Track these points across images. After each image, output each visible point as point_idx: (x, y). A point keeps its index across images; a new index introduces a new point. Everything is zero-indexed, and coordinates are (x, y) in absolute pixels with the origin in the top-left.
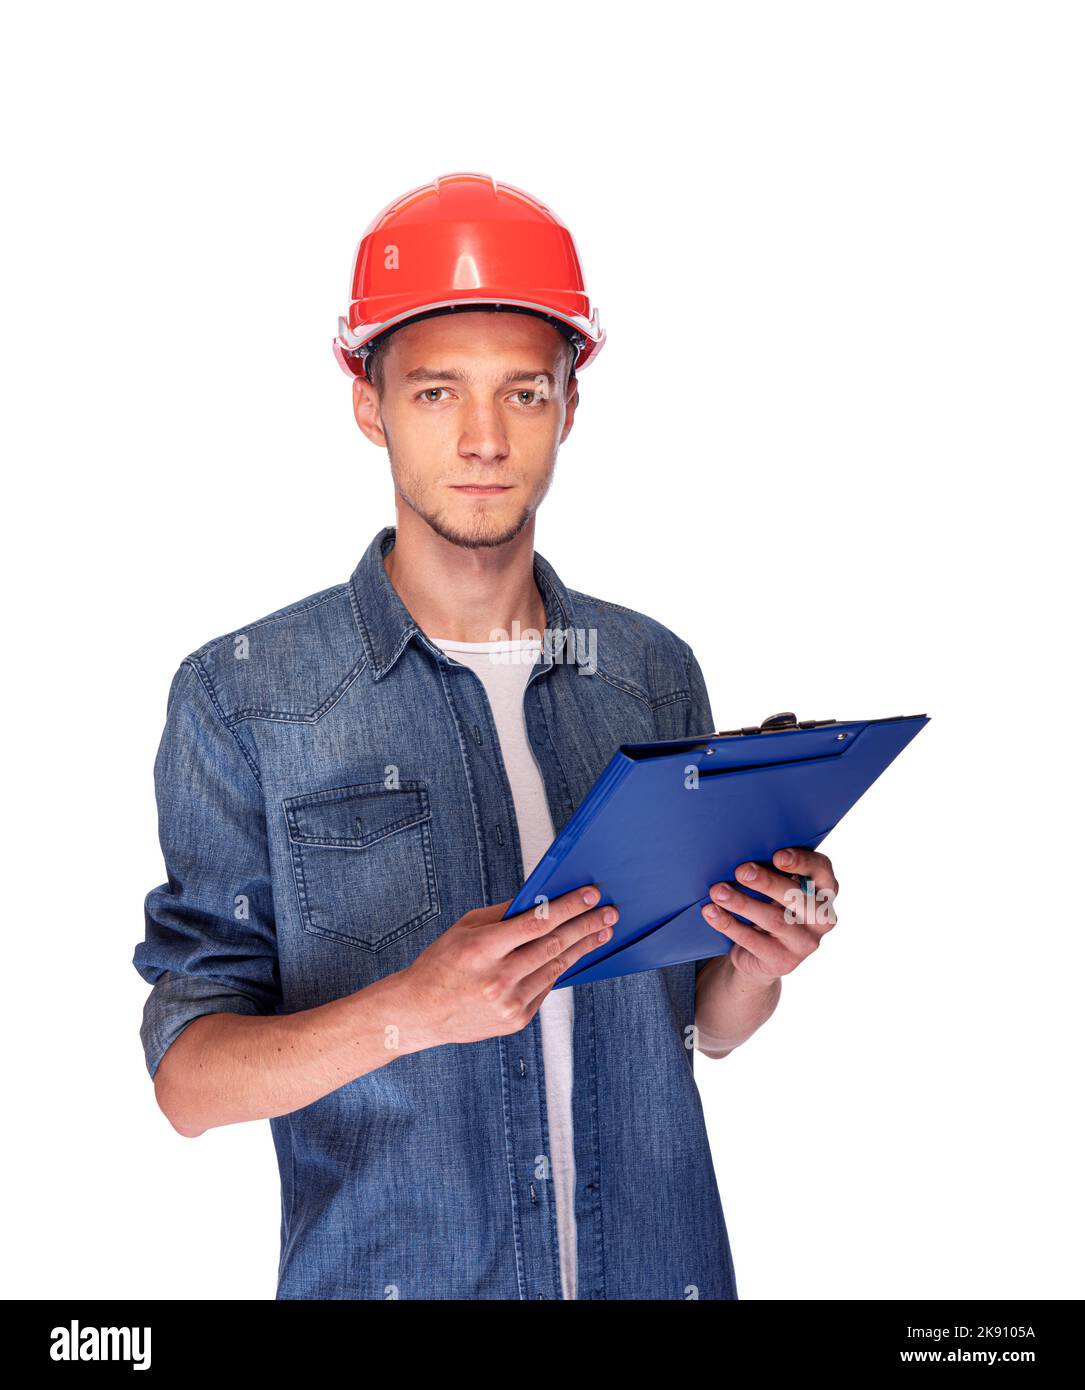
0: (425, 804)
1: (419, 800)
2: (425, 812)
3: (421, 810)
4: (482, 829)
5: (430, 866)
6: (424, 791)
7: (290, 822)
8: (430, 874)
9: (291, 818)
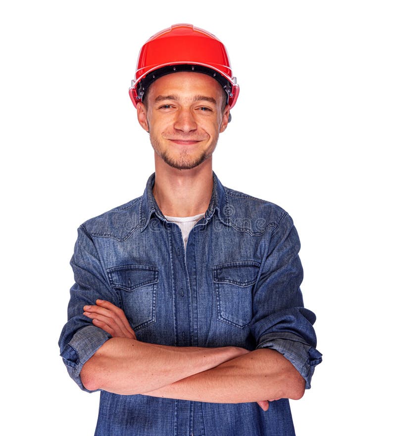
0: (156, 276)
1: (155, 275)
2: (156, 280)
3: (155, 278)
4: (175, 290)
5: (154, 302)
6: (157, 271)
7: (109, 278)
8: (154, 305)
9: (110, 277)
